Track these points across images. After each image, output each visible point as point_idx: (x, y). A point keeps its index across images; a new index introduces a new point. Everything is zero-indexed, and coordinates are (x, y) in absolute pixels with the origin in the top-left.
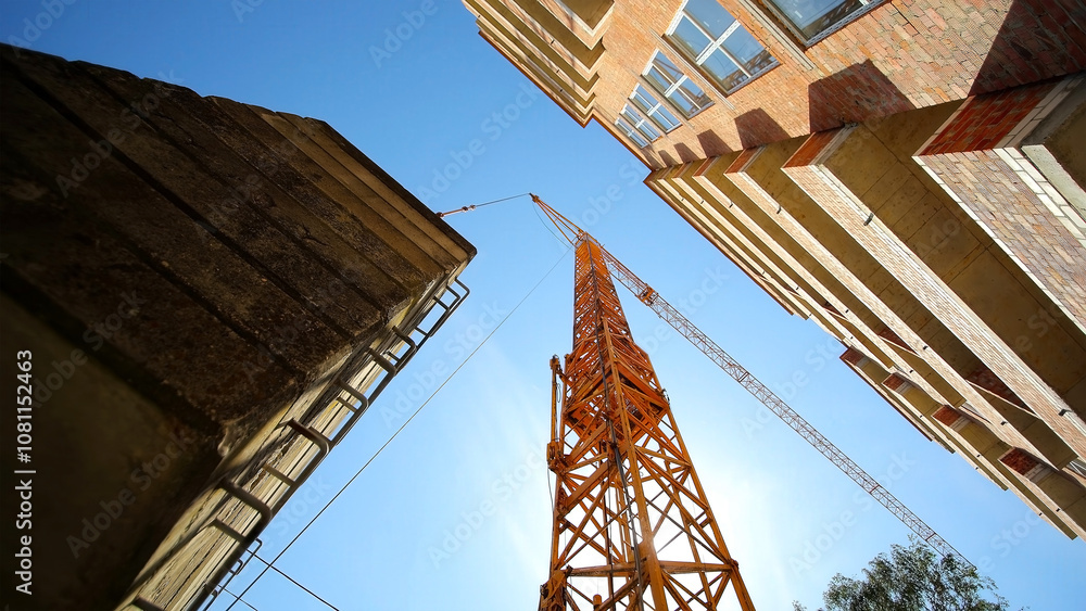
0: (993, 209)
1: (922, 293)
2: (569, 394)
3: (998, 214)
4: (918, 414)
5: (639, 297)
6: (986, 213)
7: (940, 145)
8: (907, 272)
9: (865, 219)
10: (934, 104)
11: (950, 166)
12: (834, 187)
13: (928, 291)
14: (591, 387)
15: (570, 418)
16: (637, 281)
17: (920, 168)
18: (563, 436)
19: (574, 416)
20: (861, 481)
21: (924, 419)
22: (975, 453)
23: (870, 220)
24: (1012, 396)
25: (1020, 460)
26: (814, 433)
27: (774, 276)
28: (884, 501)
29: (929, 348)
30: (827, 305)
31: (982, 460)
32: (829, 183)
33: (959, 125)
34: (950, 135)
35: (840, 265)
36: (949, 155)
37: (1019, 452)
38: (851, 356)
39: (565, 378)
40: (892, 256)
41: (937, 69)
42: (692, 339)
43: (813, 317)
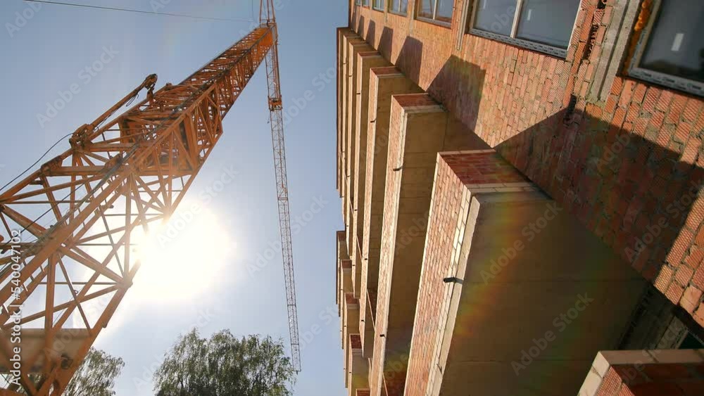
0: (439, 217)
1: (385, 232)
2: (142, 108)
3: (438, 221)
4: (342, 288)
5: (269, 99)
6: (435, 216)
7: (453, 159)
8: (389, 214)
9: (398, 167)
10: (479, 136)
11: (445, 175)
12: (401, 134)
13: (388, 232)
14: (157, 116)
15: (124, 122)
16: (278, 88)
17: (435, 162)
18: (107, 128)
19: (129, 123)
20: (289, 297)
21: (342, 291)
22: (346, 324)
23: (398, 170)
24: (374, 312)
25: (355, 341)
26: (290, 257)
27: (346, 159)
28: (291, 314)
29: (367, 261)
30: (352, 199)
31: (345, 328)
32: (401, 129)
33: (472, 158)
34: (463, 159)
35: (371, 182)
36: (449, 168)
37: (359, 337)
38: (341, 236)
39: (151, 96)
40: (391, 199)
41: (498, 117)
42: (276, 153)
43: (343, 198)
